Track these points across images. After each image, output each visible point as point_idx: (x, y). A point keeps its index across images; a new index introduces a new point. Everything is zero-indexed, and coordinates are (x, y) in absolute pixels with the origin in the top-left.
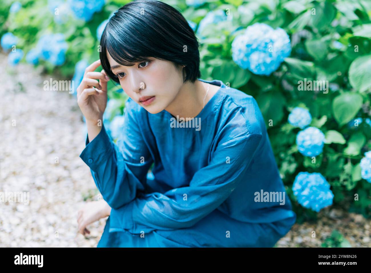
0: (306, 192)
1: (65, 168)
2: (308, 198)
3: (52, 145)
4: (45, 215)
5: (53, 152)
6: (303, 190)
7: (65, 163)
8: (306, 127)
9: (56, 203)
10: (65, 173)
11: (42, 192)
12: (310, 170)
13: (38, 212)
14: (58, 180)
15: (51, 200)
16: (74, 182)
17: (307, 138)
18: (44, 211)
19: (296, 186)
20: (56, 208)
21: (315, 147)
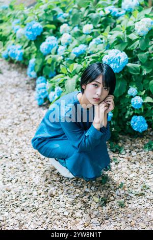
0: (136, 124)
1: (27, 114)
2: (136, 127)
3: (19, 102)
4: (21, 137)
5: (20, 106)
6: (134, 123)
7: (27, 112)
8: (135, 96)
9: (25, 131)
10: (28, 117)
11: (18, 126)
12: (137, 115)
13: (17, 135)
14: (25, 120)
15: (22, 130)
16: (32, 121)
17: (135, 101)
18: (20, 135)
19: (132, 122)
20: (25, 133)
21: (139, 105)
